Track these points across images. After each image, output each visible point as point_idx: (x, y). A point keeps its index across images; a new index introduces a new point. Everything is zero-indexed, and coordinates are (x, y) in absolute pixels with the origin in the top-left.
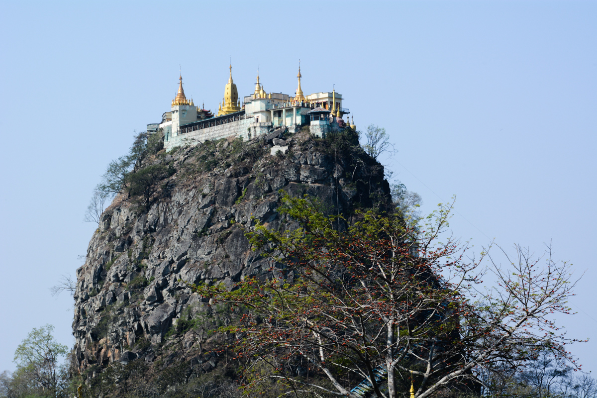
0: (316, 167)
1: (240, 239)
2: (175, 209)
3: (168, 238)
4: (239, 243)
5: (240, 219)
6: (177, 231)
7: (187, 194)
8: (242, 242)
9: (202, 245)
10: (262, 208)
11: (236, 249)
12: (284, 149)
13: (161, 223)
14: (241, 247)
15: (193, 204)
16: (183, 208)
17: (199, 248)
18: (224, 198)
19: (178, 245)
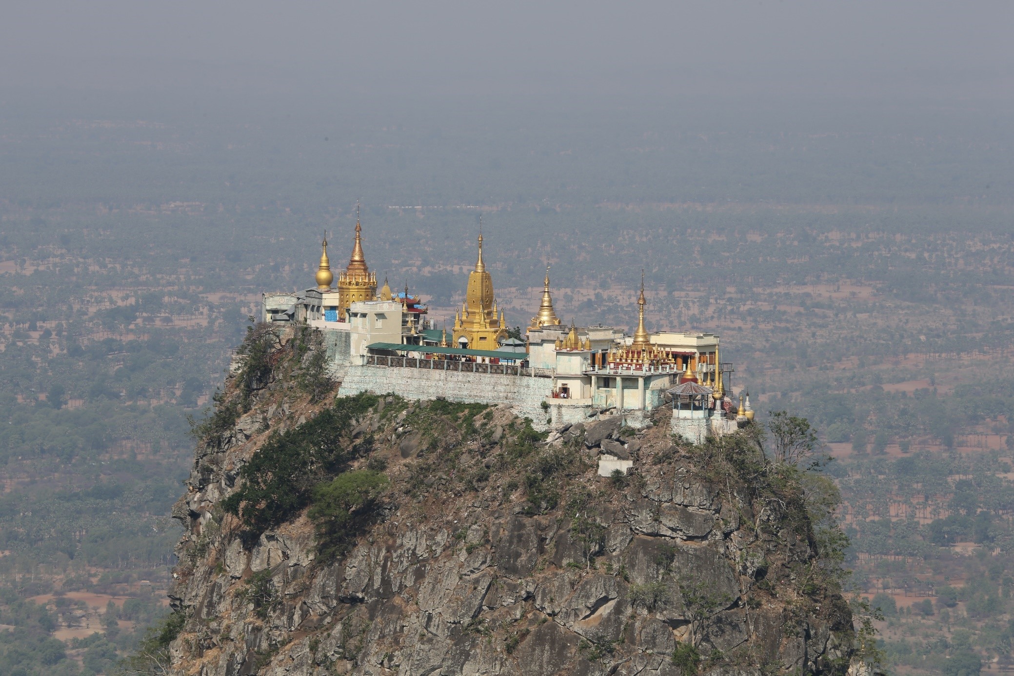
0: (690, 509)
1: (547, 647)
2: (405, 564)
3: (398, 628)
4: (546, 655)
5: (546, 605)
6: (418, 617)
7: (431, 537)
8: (551, 653)
9: (471, 653)
10: (591, 588)
11: (541, 667)
12: (624, 466)
13: (375, 588)
14: (549, 663)
15: (447, 564)
16: (425, 566)
17: (466, 659)
18: (510, 558)
19: (422, 647)
